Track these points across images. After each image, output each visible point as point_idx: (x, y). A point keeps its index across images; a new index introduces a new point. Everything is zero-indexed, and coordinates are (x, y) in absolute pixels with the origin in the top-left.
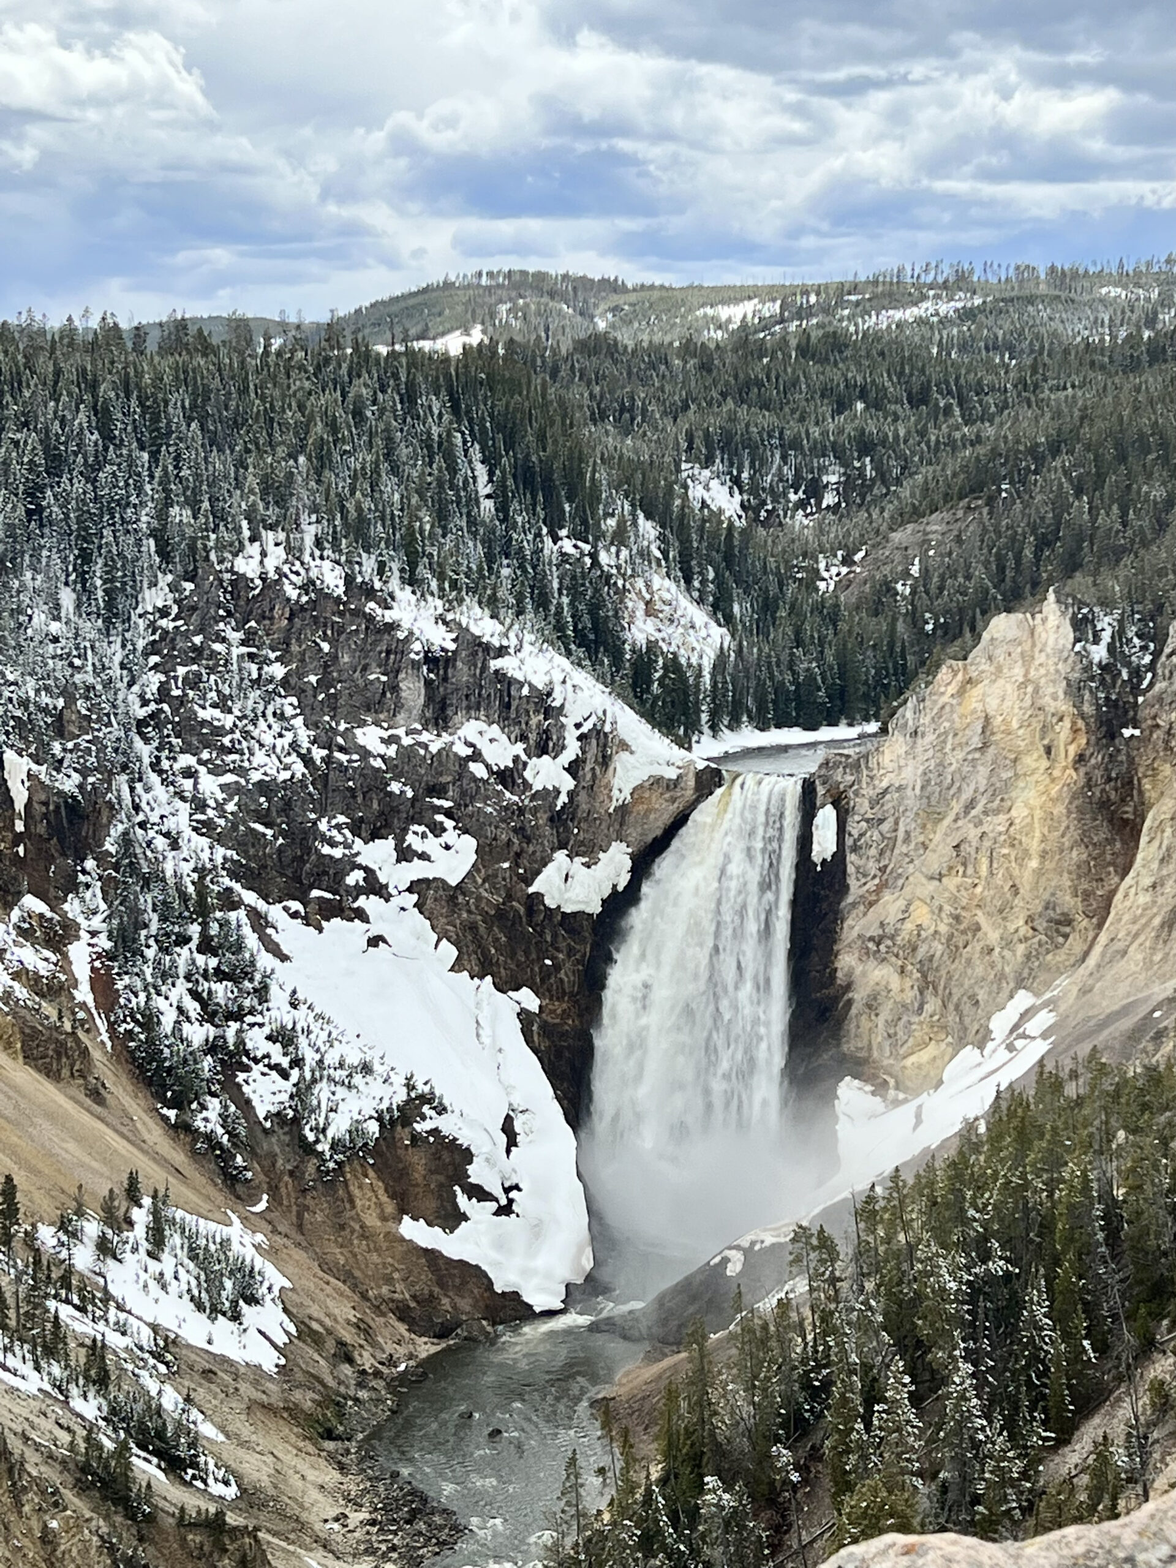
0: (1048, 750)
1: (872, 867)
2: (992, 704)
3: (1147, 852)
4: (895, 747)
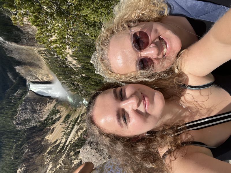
0: (27, 68)
1: (36, 79)
3: (34, 62)
4: (27, 78)
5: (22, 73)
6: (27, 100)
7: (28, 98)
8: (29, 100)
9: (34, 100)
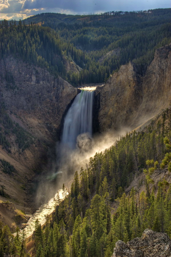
0: (130, 86)
1: (104, 104)
2: (121, 79)
3: (144, 101)
4: (107, 85)
5: (118, 75)
6: (56, 84)
7: (62, 87)
8: (58, 87)
9: (57, 97)
